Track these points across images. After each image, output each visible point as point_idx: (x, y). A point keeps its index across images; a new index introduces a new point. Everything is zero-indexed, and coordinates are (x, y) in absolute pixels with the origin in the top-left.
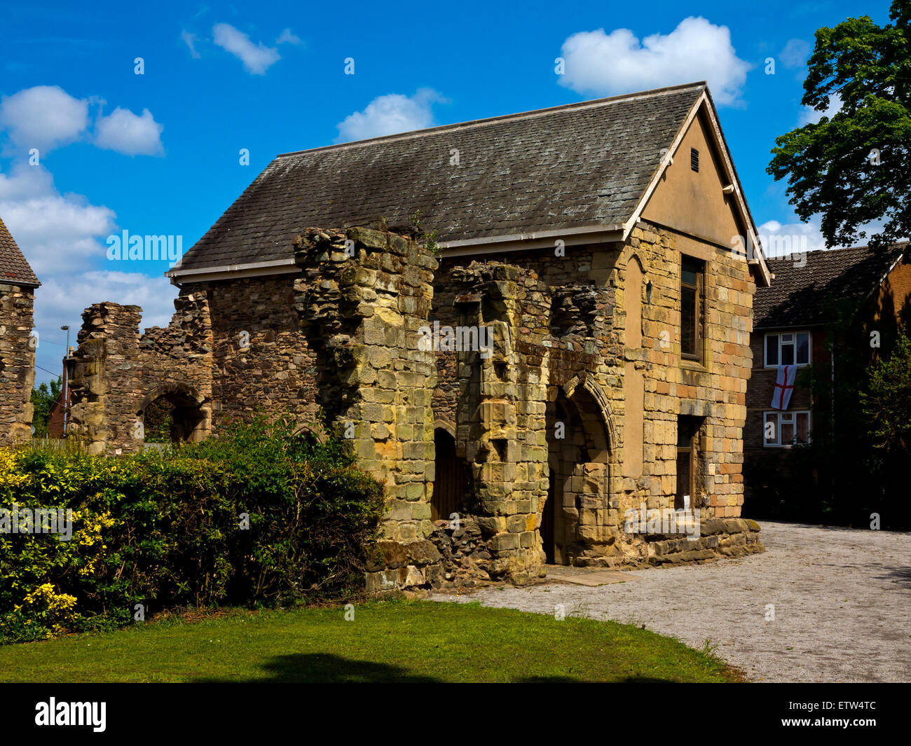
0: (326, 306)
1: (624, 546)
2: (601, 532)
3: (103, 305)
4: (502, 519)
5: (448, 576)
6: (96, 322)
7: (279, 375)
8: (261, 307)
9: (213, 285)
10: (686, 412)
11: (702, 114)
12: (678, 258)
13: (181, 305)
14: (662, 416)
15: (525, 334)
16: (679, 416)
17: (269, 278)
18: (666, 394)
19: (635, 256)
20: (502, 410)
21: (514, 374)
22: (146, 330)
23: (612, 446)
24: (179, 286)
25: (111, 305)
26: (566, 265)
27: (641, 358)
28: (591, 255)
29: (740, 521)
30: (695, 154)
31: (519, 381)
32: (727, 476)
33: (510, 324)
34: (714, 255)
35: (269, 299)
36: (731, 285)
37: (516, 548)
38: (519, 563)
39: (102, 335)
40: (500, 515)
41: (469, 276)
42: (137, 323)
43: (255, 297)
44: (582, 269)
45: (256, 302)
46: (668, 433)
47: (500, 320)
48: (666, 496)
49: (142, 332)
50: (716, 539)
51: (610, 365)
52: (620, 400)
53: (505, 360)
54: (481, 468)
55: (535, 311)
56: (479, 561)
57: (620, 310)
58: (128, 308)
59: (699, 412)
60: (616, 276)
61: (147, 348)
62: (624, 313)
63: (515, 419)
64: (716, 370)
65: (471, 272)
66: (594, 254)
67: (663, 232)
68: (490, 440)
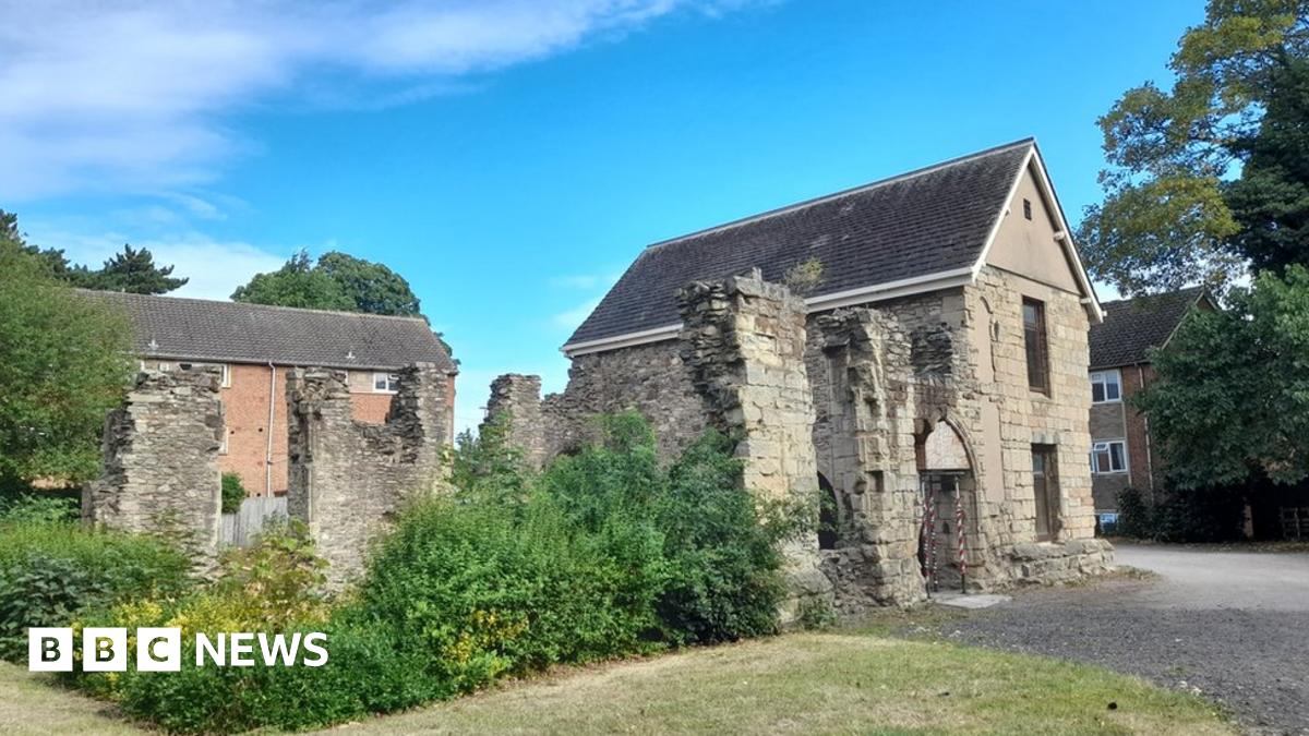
0: (709, 352)
1: (995, 569)
2: (971, 556)
3: (508, 376)
4: (884, 546)
5: (838, 603)
6: (502, 391)
7: (660, 428)
8: (642, 371)
9: (600, 354)
10: (1038, 441)
11: (1031, 167)
12: (1020, 301)
13: (573, 373)
14: (1017, 445)
15: (891, 372)
16: (1033, 444)
17: (648, 345)
18: (1020, 425)
19: (982, 298)
20: (875, 443)
21: (883, 410)
22: (546, 396)
23: (976, 474)
24: (571, 358)
25: (514, 375)
26: (917, 310)
27: (994, 392)
28: (940, 299)
29: (1094, 542)
30: (1027, 205)
31: (888, 415)
32: (1079, 500)
33: (876, 363)
34: (1051, 296)
35: (648, 363)
36: (1067, 322)
37: (898, 574)
38: (902, 588)
39: (509, 402)
40: (881, 543)
41: (834, 321)
42: (537, 391)
43: (636, 362)
44: (932, 313)
45: (637, 367)
46: (1024, 461)
47: (867, 359)
48: (1027, 519)
49: (542, 398)
50: (1077, 558)
51: (968, 399)
52: (980, 431)
53: (875, 396)
54: (860, 499)
55: (897, 350)
56: (865, 588)
57: (973, 348)
58: (529, 378)
59: (1050, 441)
60: (967, 317)
61: (547, 411)
62: (976, 351)
63: (888, 451)
64: (1061, 401)
65: (836, 318)
66: (944, 299)
67: (1005, 276)
68: (866, 472)
